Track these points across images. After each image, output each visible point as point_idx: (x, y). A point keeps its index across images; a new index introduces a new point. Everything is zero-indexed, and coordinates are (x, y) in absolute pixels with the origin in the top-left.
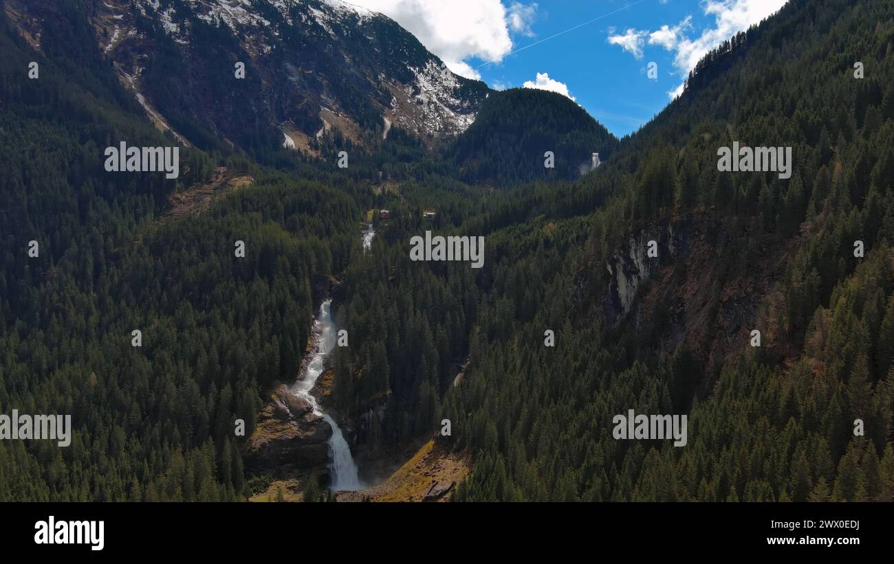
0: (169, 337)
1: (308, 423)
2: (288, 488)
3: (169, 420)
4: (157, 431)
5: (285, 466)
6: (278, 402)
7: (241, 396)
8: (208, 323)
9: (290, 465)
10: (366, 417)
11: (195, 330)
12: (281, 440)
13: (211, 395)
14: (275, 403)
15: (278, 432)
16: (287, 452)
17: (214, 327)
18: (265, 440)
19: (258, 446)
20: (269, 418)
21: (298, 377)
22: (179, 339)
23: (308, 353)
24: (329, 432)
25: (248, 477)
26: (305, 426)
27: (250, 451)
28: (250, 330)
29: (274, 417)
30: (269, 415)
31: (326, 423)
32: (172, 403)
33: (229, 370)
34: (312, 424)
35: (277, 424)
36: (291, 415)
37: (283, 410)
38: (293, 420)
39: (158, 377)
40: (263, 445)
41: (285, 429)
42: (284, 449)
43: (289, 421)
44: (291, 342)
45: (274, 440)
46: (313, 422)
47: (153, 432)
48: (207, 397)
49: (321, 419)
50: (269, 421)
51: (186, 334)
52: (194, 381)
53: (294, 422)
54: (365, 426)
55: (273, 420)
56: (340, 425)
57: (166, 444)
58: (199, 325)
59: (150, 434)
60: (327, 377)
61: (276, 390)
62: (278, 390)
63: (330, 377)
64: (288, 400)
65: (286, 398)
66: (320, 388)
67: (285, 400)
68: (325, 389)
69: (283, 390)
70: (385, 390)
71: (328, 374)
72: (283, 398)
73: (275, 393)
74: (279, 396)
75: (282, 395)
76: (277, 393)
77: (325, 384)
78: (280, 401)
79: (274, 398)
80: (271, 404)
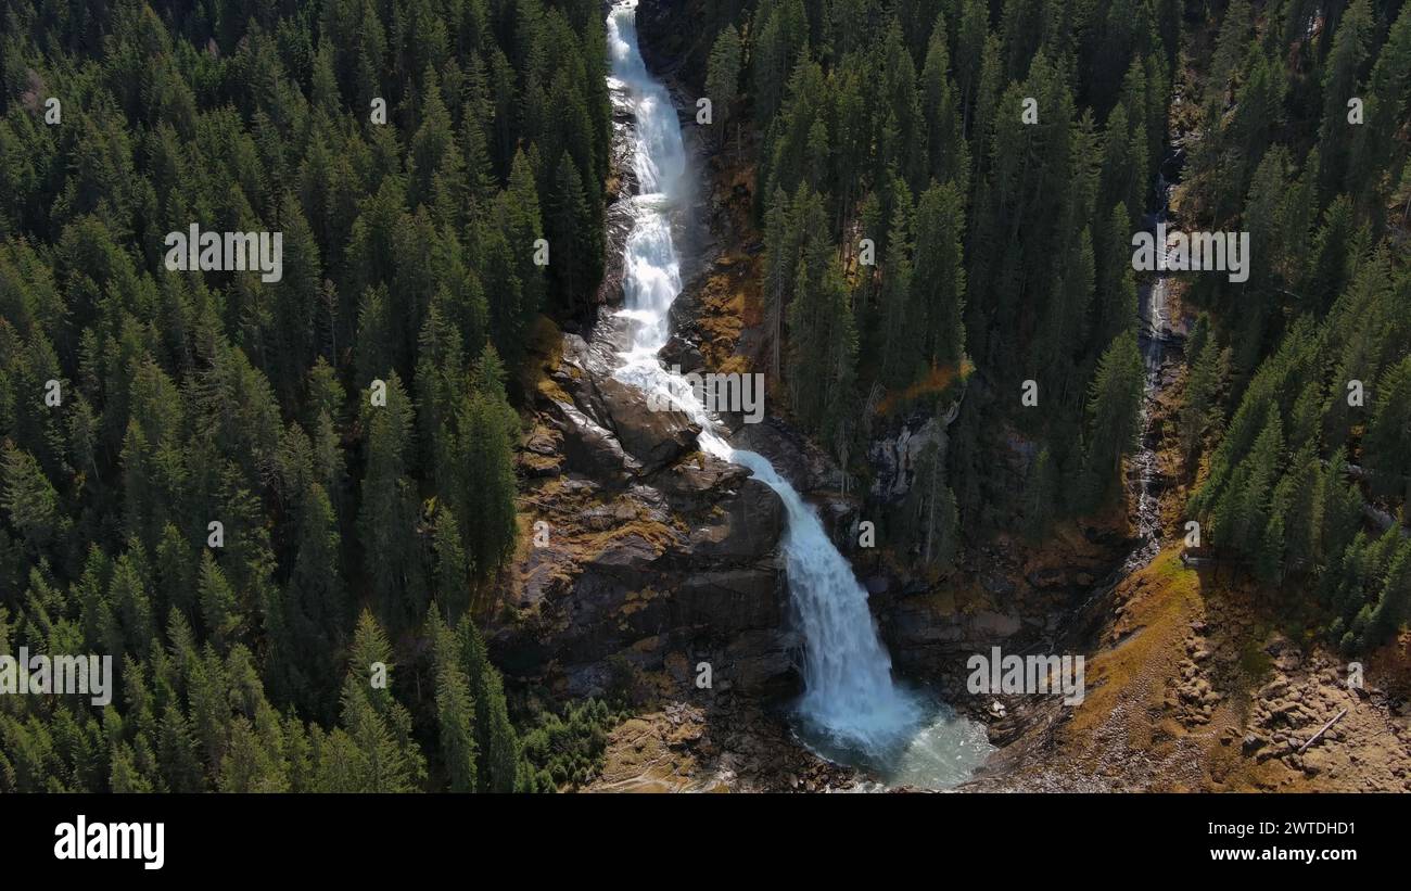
0: (99, 154)
1: (703, 493)
2: (673, 748)
3: (170, 529)
4: (128, 575)
5: (638, 646)
6: (568, 408)
7: (453, 426)
8: (235, 92)
9: (653, 642)
10: (888, 454)
11: (195, 119)
12: (618, 568)
13: (324, 417)
14: (561, 415)
15: (598, 530)
16: (644, 606)
17: (267, 108)
18: (557, 572)
19: (537, 597)
20: (549, 474)
21: (602, 296)
22: (141, 159)
23: (613, 199)
24: (777, 524)
25: (522, 718)
26: (692, 504)
27: (509, 617)
28: (420, 133)
29: (568, 468)
30: (550, 463)
31: (762, 489)
32: (167, 455)
33: (374, 304)
34: (714, 495)
35: (585, 498)
36: (630, 461)
37: (598, 442)
38: (641, 481)
39: (88, 331)
40: (555, 590)
41: (619, 523)
42: (631, 596)
43: (626, 485)
44: (576, 178)
45: (591, 567)
46: (715, 487)
47: (115, 583)
48: (310, 431)
49: (742, 476)
50: (552, 487)
51: (165, 138)
52: (242, 357)
53: (648, 490)
54: (885, 481)
55: (568, 483)
56: (807, 492)
57: (181, 633)
58: (209, 99)
59: (105, 589)
60: (718, 302)
61: (550, 359)
62: (556, 358)
63: (730, 305)
64: (604, 403)
65: (597, 392)
66: (699, 343)
67: (592, 402)
68: (722, 352)
69: (574, 360)
70: (953, 359)
71: (717, 292)
72: (583, 394)
73: (549, 372)
74: (568, 386)
75: (578, 380)
76: (555, 372)
77: (718, 329)
78: (576, 406)
79: (549, 394)
80: (543, 416)
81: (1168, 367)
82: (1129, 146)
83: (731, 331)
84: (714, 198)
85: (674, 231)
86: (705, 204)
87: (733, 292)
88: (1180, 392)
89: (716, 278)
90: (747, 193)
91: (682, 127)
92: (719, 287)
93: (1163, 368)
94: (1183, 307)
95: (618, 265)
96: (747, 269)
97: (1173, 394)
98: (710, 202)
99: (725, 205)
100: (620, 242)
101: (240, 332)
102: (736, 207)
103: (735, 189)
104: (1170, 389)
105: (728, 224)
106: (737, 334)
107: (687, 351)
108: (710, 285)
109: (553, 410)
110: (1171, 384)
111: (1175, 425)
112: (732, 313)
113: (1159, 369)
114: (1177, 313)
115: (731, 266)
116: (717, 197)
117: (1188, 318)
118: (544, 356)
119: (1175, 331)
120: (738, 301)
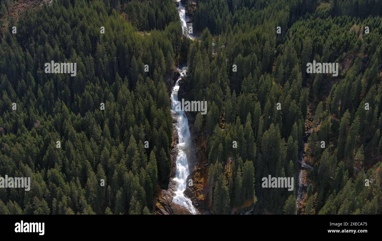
6: (163, 211)
23: (173, 148)
60: (198, 180)
61: (159, 197)
62: (160, 197)
63: (200, 181)
64: (171, 209)
65: (170, 206)
66: (193, 190)
67: (169, 209)
68: (198, 193)
69: (164, 197)
70: (252, 198)
71: (197, 177)
72: (167, 207)
73: (159, 201)
74: (163, 204)
75: (165, 203)
76: (160, 201)
77: (198, 187)
78: (165, 210)
79: (158, 207)
80: (157, 213)
81: (303, 194)
82: (294, 145)
83: (201, 188)
84: (197, 149)
85: (187, 156)
86: (195, 150)
87: (201, 177)
88: (306, 201)
89: (197, 173)
90: (204, 149)
91: (189, 124)
92: (198, 176)
93: (302, 194)
94: (307, 179)
95: (174, 165)
96: (205, 171)
97: (304, 201)
98: (196, 150)
99: (199, 151)
100: (175, 159)
101: (89, 199)
102: (202, 152)
103: (201, 147)
104: (303, 200)
105: (200, 156)
106: (202, 189)
107: (191, 192)
108: (196, 175)
109: (160, 211)
110: (303, 199)
111: (304, 209)
112: (201, 183)
113: (301, 194)
114: (305, 180)
115: (201, 170)
116: (197, 148)
117: (308, 182)
118: (157, 196)
119: (305, 185)
120: (202, 180)
